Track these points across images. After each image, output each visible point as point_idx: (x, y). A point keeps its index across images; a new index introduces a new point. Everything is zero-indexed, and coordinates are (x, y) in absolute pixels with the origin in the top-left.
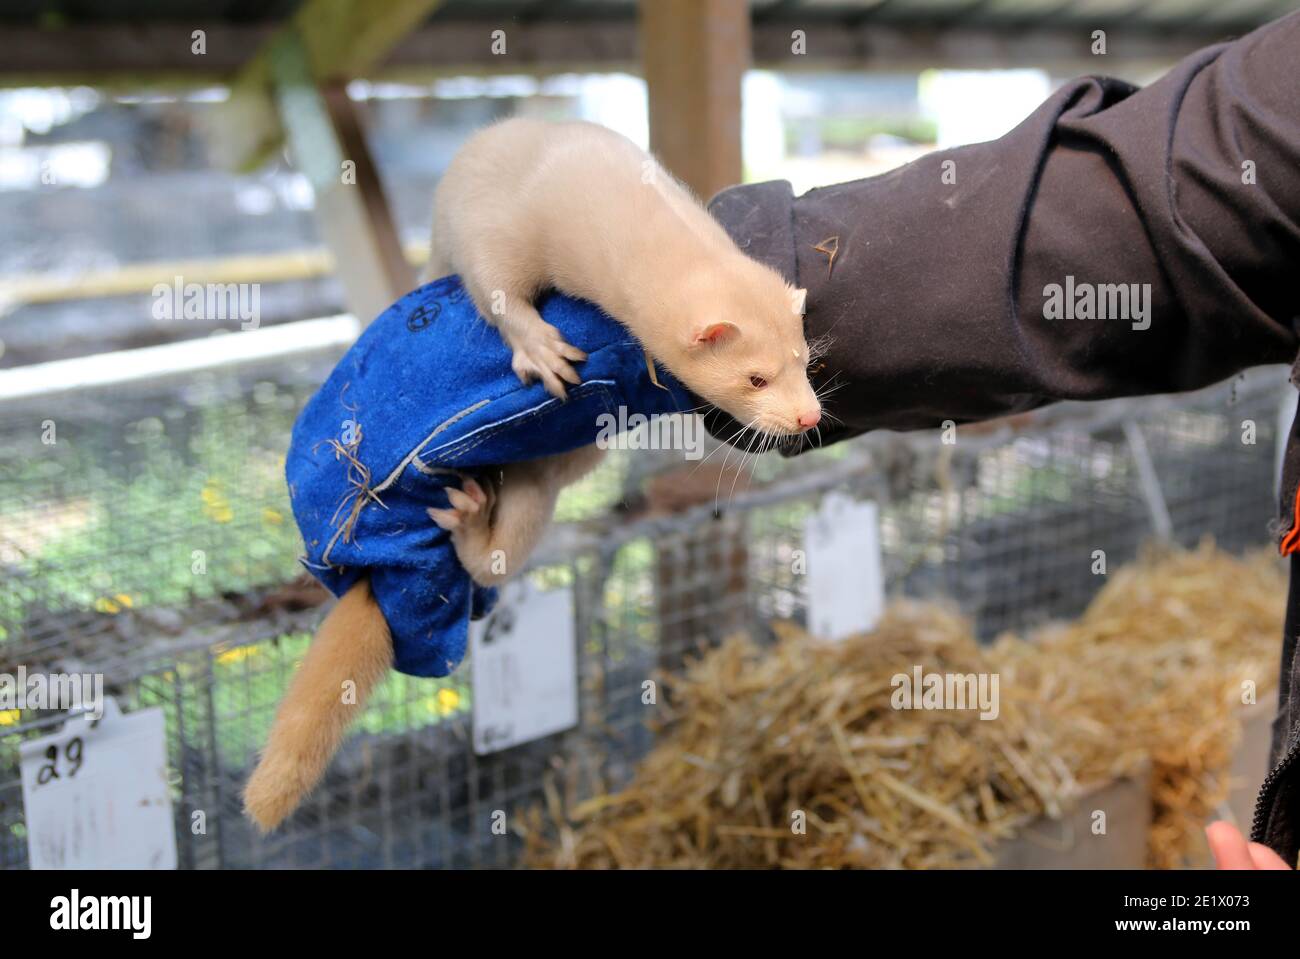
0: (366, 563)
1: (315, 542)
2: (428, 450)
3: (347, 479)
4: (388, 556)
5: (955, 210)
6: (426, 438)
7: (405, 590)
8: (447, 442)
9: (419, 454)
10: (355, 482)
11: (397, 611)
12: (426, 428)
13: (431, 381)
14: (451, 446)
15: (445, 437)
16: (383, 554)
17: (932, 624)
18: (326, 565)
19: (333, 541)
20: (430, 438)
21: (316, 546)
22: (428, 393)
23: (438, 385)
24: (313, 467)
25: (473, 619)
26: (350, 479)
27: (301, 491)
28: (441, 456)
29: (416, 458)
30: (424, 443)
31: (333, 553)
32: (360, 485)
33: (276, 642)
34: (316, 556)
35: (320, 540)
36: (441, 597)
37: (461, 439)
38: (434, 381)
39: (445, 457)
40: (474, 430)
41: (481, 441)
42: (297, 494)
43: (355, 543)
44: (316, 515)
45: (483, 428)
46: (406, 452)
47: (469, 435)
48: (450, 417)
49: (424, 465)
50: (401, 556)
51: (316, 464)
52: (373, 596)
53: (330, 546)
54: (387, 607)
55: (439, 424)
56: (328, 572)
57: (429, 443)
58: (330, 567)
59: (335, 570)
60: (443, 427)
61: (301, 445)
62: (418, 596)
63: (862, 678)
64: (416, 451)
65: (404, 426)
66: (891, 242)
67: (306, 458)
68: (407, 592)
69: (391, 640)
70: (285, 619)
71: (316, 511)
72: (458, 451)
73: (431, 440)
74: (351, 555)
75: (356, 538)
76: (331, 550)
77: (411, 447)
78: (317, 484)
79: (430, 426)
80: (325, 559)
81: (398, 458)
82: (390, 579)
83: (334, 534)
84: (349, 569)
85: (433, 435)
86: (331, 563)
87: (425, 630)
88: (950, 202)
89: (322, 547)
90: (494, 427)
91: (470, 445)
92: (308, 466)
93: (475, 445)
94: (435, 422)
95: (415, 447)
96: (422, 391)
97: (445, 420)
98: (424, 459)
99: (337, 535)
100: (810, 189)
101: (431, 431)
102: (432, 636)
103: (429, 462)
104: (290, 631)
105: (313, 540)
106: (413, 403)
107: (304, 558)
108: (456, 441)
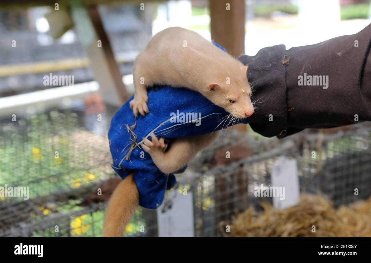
0: (133, 168)
1: (117, 160)
2: (157, 131)
3: (129, 138)
4: (141, 166)
5: (341, 57)
6: (157, 127)
7: (145, 178)
8: (164, 129)
9: (154, 132)
10: (132, 140)
11: (142, 185)
12: (157, 124)
13: (160, 109)
14: (165, 130)
15: (163, 127)
16: (139, 166)
17: (319, 204)
18: (119, 168)
19: (122, 160)
20: (158, 127)
21: (117, 161)
22: (158, 113)
23: (162, 110)
24: (118, 135)
25: (167, 189)
26: (130, 139)
27: (113, 142)
28: (161, 133)
29: (153, 133)
30: (156, 129)
31: (122, 164)
32: (133, 141)
33: (91, 214)
34: (116, 164)
35: (118, 159)
36: (157, 181)
37: (169, 128)
38: (161, 109)
39: (162, 134)
40: (173, 125)
41: (175, 129)
42: (112, 143)
43: (130, 161)
44: (118, 151)
45: (176, 125)
46: (150, 131)
47: (171, 127)
48: (165, 121)
49: (155, 136)
50: (145, 167)
51: (119, 134)
52: (134, 180)
53: (121, 161)
54: (138, 184)
55: (161, 123)
56: (119, 170)
57: (158, 129)
58: (120, 168)
59: (122, 170)
60: (163, 124)
61: (114, 127)
62: (149, 181)
63: (296, 223)
64: (153, 131)
65: (150, 123)
66: (318, 67)
67: (115, 131)
68: (146, 179)
69: (138, 196)
70: (95, 206)
71: (118, 149)
72: (167, 132)
73: (159, 128)
74: (128, 165)
75: (131, 159)
76: (122, 163)
77: (151, 129)
78: (119, 140)
79: (159, 123)
80: (119, 166)
81: (147, 133)
82: (140, 174)
83: (123, 158)
84: (126, 170)
85: (159, 126)
86: (121, 167)
87: (151, 192)
88: (339, 54)
89: (119, 161)
90: (180, 125)
91: (172, 130)
92: (116, 134)
93: (173, 131)
94: (160, 122)
95: (153, 130)
96: (156, 112)
97: (163, 122)
98: (155, 134)
99: (124, 158)
100: (291, 48)
101: (159, 125)
102: (153, 195)
103: (157, 135)
104: (97, 210)
105: (116, 159)
106: (154, 115)
107: (112, 164)
108: (167, 129)
